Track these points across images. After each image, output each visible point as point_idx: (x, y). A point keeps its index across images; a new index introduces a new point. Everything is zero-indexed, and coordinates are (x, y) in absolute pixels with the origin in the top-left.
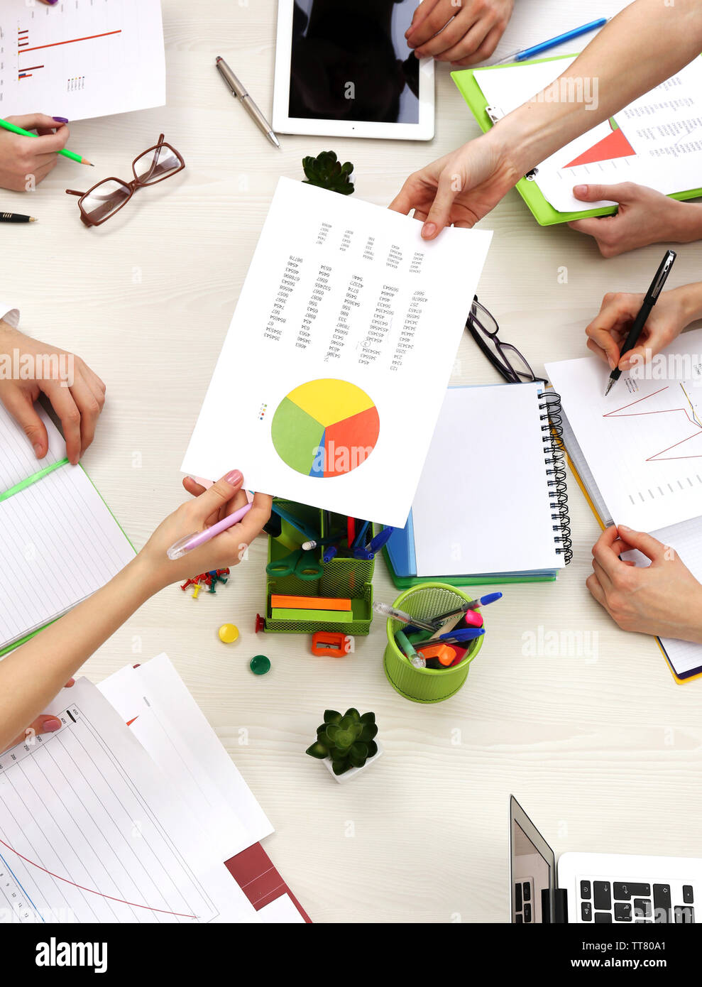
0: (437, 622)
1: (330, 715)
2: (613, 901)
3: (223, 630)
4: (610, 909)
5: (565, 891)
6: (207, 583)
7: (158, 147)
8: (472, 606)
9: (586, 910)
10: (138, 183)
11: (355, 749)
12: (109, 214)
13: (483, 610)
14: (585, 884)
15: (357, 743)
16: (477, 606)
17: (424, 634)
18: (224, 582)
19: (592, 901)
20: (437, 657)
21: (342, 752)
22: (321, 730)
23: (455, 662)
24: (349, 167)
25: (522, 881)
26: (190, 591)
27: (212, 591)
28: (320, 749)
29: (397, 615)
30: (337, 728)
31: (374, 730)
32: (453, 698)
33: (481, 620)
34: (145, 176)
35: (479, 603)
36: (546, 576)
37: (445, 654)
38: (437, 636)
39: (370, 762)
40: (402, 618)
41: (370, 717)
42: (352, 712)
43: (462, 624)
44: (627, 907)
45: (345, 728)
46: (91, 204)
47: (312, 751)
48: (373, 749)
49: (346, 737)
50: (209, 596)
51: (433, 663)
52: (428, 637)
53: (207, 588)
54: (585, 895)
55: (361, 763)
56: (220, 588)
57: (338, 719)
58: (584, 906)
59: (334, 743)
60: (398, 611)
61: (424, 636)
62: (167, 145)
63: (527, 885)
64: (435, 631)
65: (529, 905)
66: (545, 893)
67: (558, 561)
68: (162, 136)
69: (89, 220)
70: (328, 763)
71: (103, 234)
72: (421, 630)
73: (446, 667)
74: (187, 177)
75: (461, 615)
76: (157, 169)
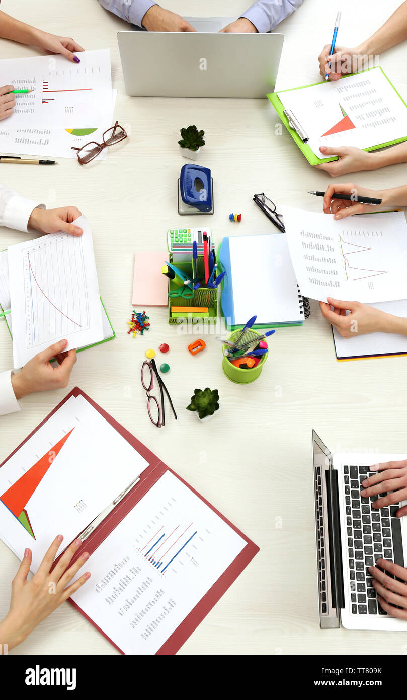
0: (245, 347)
1: (197, 391)
2: (359, 475)
3: (148, 352)
4: (357, 478)
5: (336, 471)
6: (139, 330)
7: (115, 128)
8: (261, 338)
9: (347, 479)
10: (105, 144)
11: (209, 406)
12: (91, 158)
13: (267, 340)
14: (346, 467)
15: (210, 404)
16: (264, 338)
17: (240, 352)
18: (147, 329)
19: (349, 475)
20: (246, 364)
21: (203, 408)
22: (193, 398)
23: (254, 366)
24: (202, 133)
25: (317, 466)
26: (132, 334)
27: (142, 334)
28: (193, 407)
29: (227, 343)
30: (200, 397)
31: (217, 398)
32: (255, 381)
33: (266, 345)
34: (109, 141)
35: (265, 336)
36: (298, 324)
37: (250, 362)
38: (246, 353)
39: (216, 412)
40: (230, 344)
41: (216, 392)
42: (207, 389)
43: (258, 347)
44: (366, 477)
45: (204, 397)
46: (83, 154)
47: (189, 408)
48: (217, 407)
49: (204, 401)
50: (141, 336)
51: (244, 366)
52: (243, 354)
53: (140, 332)
54: (346, 472)
55: (212, 413)
56: (145, 332)
57: (201, 393)
58: (345, 477)
59: (199, 404)
60: (228, 342)
61: (240, 353)
62: (119, 126)
63: (319, 468)
64: (246, 351)
65: (320, 477)
66: (327, 472)
67: (302, 317)
68: (117, 122)
69: (82, 161)
70: (196, 413)
71: (89, 168)
72: (239, 350)
73: (250, 368)
74: (128, 141)
75: (257, 343)
76: (114, 137)
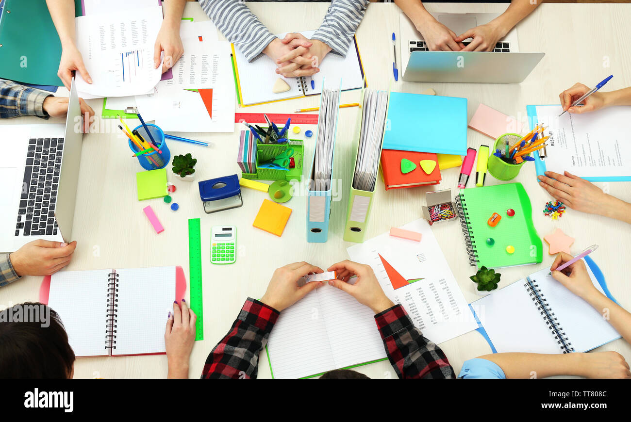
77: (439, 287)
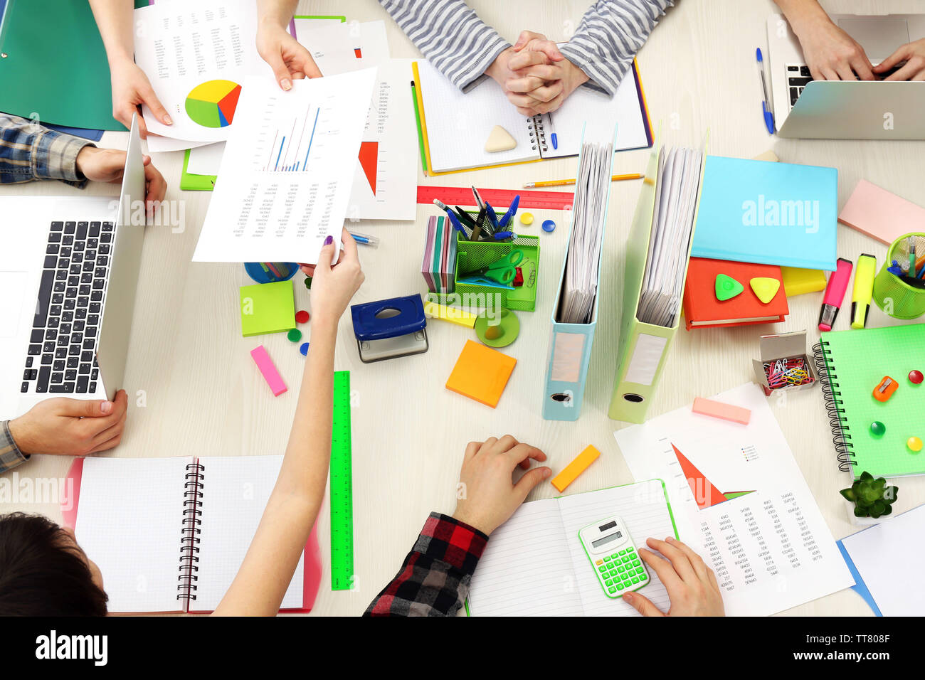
77: (781, 508)
